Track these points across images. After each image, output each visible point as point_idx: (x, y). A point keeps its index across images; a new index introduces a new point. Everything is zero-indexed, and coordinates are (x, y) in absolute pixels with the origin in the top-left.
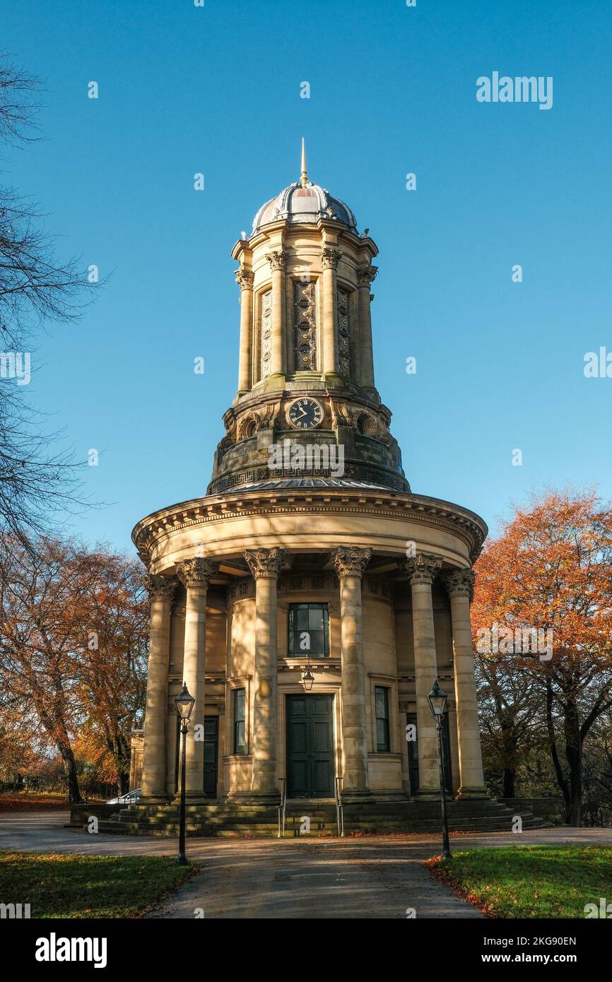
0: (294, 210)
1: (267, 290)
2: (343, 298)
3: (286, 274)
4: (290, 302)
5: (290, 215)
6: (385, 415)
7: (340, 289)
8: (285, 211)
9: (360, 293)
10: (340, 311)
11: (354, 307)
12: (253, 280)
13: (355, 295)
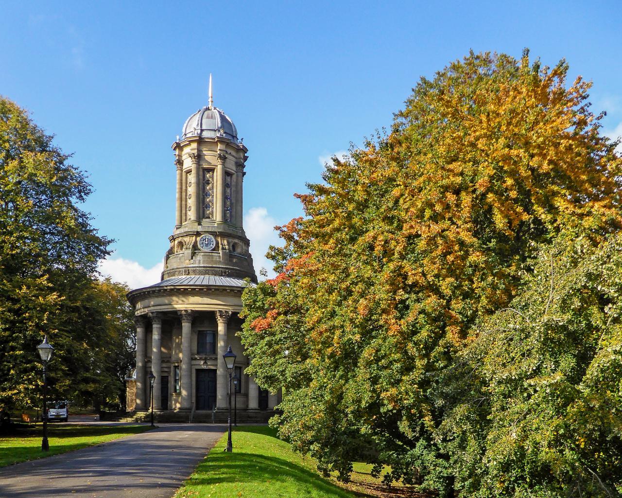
0: (204, 128)
1: (189, 172)
2: (228, 179)
3: (199, 165)
4: (201, 181)
5: (202, 130)
6: (247, 243)
7: (227, 174)
8: (199, 128)
9: (237, 176)
10: (226, 185)
11: (233, 183)
12: (182, 166)
13: (234, 177)
